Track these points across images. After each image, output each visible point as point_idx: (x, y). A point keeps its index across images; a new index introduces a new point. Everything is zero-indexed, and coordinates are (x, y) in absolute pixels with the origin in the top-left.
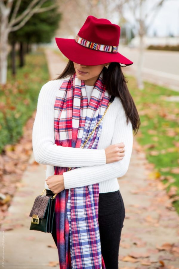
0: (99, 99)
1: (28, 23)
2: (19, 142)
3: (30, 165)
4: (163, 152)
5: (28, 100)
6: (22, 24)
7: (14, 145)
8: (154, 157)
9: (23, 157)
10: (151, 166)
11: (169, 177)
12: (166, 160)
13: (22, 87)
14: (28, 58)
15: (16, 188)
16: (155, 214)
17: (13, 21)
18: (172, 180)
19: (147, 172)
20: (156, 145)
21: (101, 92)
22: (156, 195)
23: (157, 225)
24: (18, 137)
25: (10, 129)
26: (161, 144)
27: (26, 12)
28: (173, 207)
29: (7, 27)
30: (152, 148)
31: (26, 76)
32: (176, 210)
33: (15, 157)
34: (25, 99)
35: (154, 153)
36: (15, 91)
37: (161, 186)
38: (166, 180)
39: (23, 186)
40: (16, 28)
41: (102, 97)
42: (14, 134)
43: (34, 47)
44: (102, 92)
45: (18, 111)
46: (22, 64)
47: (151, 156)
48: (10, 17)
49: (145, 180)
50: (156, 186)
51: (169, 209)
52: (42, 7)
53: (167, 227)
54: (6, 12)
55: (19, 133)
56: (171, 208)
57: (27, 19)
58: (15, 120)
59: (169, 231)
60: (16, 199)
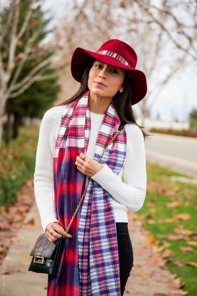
0: (110, 136)
1: (26, 92)
2: (13, 204)
3: (26, 224)
4: (160, 221)
5: (23, 166)
6: (21, 91)
7: (9, 207)
8: (151, 225)
9: (18, 218)
10: (147, 233)
11: (164, 242)
12: (162, 228)
13: (17, 154)
14: (22, 131)
15: (12, 242)
16: (148, 271)
17: (13, 88)
18: (167, 245)
19: (143, 238)
20: (153, 215)
21: (111, 128)
22: (151, 256)
23: (149, 279)
24: (13, 199)
25: (6, 190)
26: (157, 215)
27: (26, 79)
28: (167, 266)
29: (5, 93)
30: (149, 217)
31: (21, 144)
32: (169, 269)
33: (9, 217)
34: (20, 164)
35: (151, 222)
36: (10, 157)
37: (156, 249)
38: (161, 244)
39: (18, 241)
40: (15, 95)
41: (113, 133)
42: (9, 195)
43: (27, 121)
44: (113, 127)
45: (14, 174)
46: (15, 135)
47: (147, 224)
48: (9, 84)
49: (140, 244)
50: (151, 249)
51: (162, 268)
52: (43, 75)
53: (159, 281)
54: (6, 77)
55: (14, 196)
56: (164, 267)
57: (26, 87)
58: (11, 181)
59: (160, 285)
60: (12, 250)
